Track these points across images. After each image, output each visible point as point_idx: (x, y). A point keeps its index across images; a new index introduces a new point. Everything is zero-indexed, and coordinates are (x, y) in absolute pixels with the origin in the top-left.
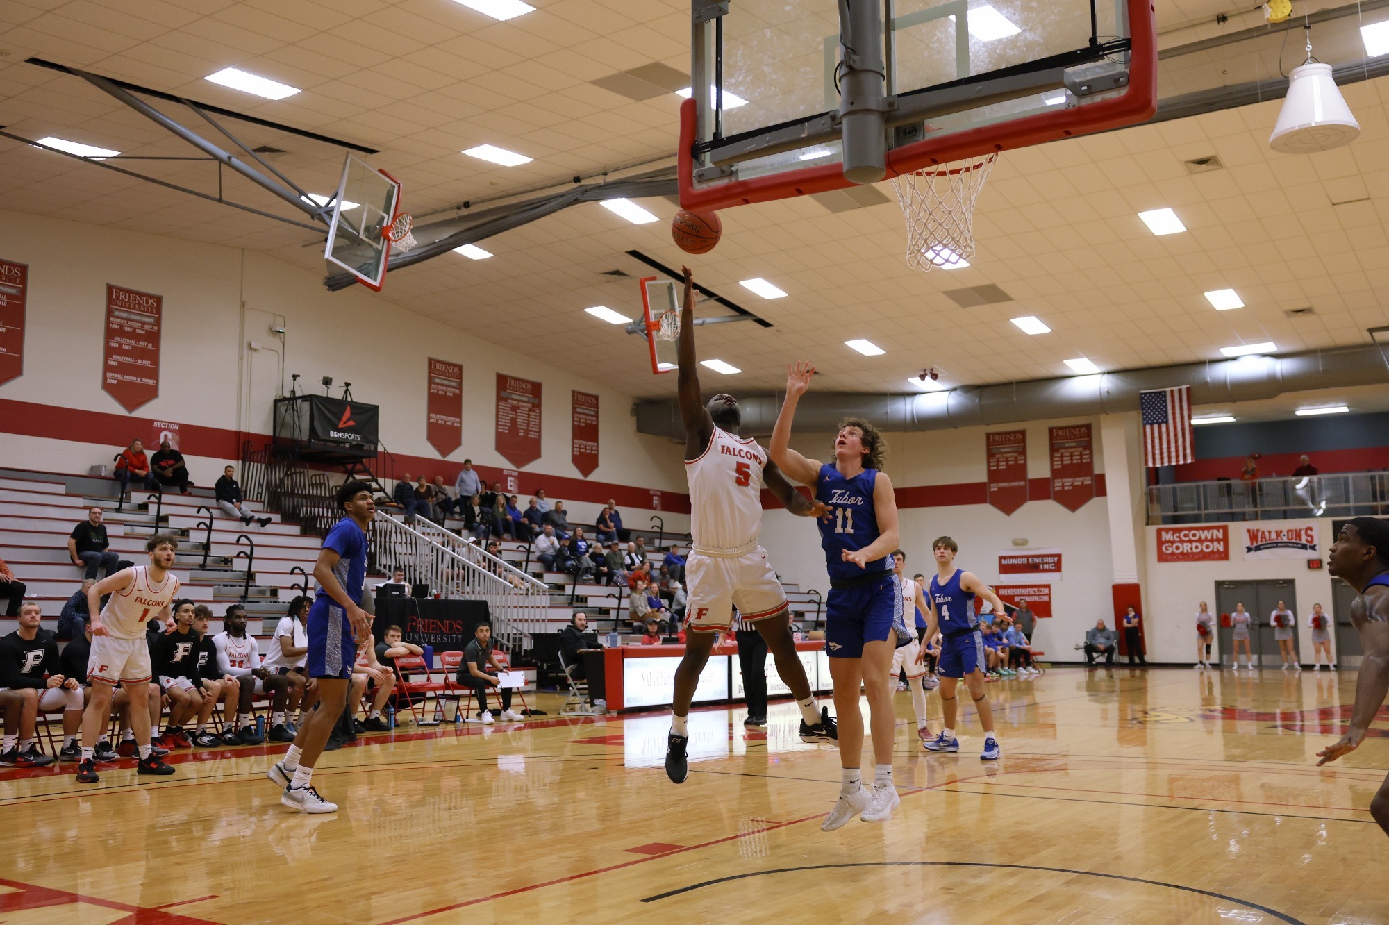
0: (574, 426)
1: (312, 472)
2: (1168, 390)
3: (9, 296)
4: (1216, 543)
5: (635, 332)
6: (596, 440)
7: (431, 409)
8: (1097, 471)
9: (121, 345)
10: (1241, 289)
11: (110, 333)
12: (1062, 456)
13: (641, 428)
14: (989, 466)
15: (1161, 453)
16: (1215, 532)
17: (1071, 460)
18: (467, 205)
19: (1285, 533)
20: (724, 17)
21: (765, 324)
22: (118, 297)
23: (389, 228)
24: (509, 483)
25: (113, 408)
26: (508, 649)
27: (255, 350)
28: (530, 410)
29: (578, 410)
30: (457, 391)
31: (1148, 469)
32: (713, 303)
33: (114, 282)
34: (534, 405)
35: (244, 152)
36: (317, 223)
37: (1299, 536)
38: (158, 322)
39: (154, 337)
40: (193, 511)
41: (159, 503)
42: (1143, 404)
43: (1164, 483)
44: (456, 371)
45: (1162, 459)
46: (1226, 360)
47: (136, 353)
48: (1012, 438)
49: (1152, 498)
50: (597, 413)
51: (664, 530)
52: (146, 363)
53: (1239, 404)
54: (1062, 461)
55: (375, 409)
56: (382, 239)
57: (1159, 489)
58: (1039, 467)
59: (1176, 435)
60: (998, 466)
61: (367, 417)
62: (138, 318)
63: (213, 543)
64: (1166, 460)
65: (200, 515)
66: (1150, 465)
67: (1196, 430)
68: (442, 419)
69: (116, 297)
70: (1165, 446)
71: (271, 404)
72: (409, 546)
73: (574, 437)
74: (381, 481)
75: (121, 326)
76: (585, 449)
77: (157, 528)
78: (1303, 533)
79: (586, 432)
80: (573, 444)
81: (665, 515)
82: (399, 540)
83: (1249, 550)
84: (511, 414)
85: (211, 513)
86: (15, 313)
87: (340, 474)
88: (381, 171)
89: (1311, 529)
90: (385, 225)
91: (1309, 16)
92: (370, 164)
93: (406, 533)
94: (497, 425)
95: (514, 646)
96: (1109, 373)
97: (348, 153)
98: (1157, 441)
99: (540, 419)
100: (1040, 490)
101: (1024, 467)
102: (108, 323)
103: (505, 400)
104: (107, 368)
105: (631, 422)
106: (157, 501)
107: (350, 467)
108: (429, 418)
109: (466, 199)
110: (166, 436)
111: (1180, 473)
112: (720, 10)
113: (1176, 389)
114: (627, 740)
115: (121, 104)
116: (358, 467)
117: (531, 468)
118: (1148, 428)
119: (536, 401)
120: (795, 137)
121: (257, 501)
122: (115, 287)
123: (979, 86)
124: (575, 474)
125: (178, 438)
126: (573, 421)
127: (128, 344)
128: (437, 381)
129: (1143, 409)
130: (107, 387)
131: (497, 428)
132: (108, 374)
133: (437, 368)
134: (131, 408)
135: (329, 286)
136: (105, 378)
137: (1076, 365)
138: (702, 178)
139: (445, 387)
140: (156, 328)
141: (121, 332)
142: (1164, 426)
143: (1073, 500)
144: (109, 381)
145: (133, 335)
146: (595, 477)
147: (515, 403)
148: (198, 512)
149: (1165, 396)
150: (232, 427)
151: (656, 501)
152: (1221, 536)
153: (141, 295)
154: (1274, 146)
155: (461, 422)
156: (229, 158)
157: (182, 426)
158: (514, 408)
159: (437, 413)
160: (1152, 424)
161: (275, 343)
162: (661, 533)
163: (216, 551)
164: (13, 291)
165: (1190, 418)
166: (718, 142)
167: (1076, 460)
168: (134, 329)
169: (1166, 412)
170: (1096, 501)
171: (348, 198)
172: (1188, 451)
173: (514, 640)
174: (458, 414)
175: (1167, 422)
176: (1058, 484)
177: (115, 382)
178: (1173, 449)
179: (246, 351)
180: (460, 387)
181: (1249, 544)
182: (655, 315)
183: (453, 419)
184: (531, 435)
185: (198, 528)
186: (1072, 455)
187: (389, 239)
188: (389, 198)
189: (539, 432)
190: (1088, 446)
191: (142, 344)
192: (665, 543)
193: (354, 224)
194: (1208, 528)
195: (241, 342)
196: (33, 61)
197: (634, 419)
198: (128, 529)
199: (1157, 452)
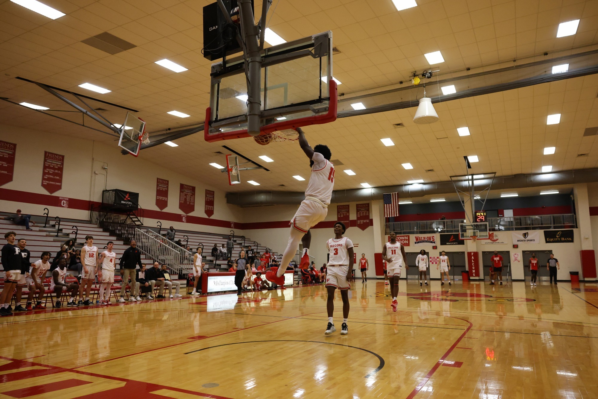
0: (206, 201)
1: (115, 215)
2: (392, 193)
3: (9, 154)
4: (406, 241)
5: (224, 172)
6: (213, 205)
7: (157, 195)
8: (370, 218)
9: (49, 171)
10: (412, 164)
11: (45, 167)
12: (360, 213)
13: (228, 202)
14: (338, 216)
15: (389, 213)
16: (406, 237)
17: (363, 214)
18: (169, 129)
19: (426, 238)
20: (220, 83)
21: (267, 170)
22: (48, 156)
23: (141, 137)
24: (183, 219)
25: (45, 192)
26: (177, 273)
27: (97, 174)
28: (191, 196)
29: (207, 196)
30: (167, 189)
31: (386, 218)
32: (250, 163)
33: (47, 151)
34: (192, 194)
35: (92, 110)
36: (116, 134)
37: (430, 239)
38: (62, 164)
39: (61, 169)
40: (71, 227)
41: (59, 225)
42: (384, 197)
43: (391, 222)
44: (166, 183)
45: (389, 215)
46: (409, 184)
47: (54, 174)
48: (345, 207)
49: (387, 226)
50: (214, 197)
51: (234, 235)
52: (58, 178)
53: (413, 198)
54: (360, 214)
55: (138, 194)
56: (138, 140)
57: (389, 224)
58: (353, 216)
59: (394, 208)
60: (340, 216)
61: (135, 197)
62: (55, 163)
63: (78, 238)
64: (391, 215)
65: (73, 229)
66: (386, 216)
67: (400, 206)
68: (161, 198)
69: (47, 155)
70: (390, 211)
71: (102, 192)
72: (146, 239)
73: (206, 204)
74: (139, 218)
75: (49, 165)
76: (209, 208)
77: (58, 233)
78: (431, 238)
79: (210, 203)
80: (205, 206)
81: (235, 230)
82: (143, 237)
83: (416, 243)
84: (185, 197)
85: (77, 228)
86: (11, 160)
87: (125, 216)
88: (139, 118)
89: (434, 237)
90: (140, 135)
91: (425, 83)
92: (136, 116)
93: (145, 235)
94: (180, 200)
95: (180, 273)
96: (374, 188)
97: (128, 112)
98: (388, 209)
99: (194, 199)
100: (353, 224)
101: (348, 216)
102: (44, 164)
103: (183, 192)
104: (43, 179)
105: (225, 200)
106: (58, 224)
107: (128, 213)
108: (156, 198)
109: (169, 127)
110: (64, 202)
111: (396, 219)
112: (219, 81)
113: (394, 193)
114: (208, 303)
115: (49, 93)
116: (131, 213)
117: (191, 214)
118: (385, 205)
119: (193, 193)
120: (236, 121)
121: (95, 224)
122: (48, 152)
123: (286, 109)
124: (206, 216)
125: (68, 203)
126: (206, 199)
127: (51, 171)
128: (160, 185)
129: (384, 199)
130: (43, 185)
131: (180, 201)
132: (44, 181)
133: (160, 181)
134: (51, 193)
135: (123, 153)
136: (42, 182)
137: (365, 185)
138: (211, 131)
139: (163, 187)
140: (62, 166)
141: (49, 167)
142: (390, 205)
143: (363, 227)
144: (44, 183)
145: (54, 168)
146: (212, 217)
147: (186, 193)
148: (73, 228)
149: (391, 195)
150: (88, 199)
151: (232, 225)
152: (407, 239)
153: (57, 155)
154: (415, 122)
155: (167, 199)
156: (86, 112)
157: (69, 199)
158: (186, 195)
159: (159, 196)
160: (387, 204)
161: (104, 172)
162: (234, 236)
163: (79, 241)
164: (10, 153)
165: (398, 202)
166: (217, 120)
167: (364, 214)
168: (54, 166)
169: (391, 200)
170: (370, 227)
171: (128, 125)
172: (397, 212)
173: (180, 270)
174: (167, 196)
175: (391, 203)
176: (359, 222)
177: (46, 184)
178: (393, 212)
179: (93, 175)
180: (168, 188)
181: (415, 241)
182: (231, 167)
183: (165, 198)
184: (191, 204)
185: (72, 233)
186: (363, 213)
187: (141, 141)
188: (142, 127)
189: (194, 203)
190: (368, 210)
191: (56, 171)
192: (235, 239)
193: (129, 135)
194: (404, 236)
195: (92, 171)
196: (18, 78)
197: (226, 199)
198: (48, 233)
199: (388, 213)
